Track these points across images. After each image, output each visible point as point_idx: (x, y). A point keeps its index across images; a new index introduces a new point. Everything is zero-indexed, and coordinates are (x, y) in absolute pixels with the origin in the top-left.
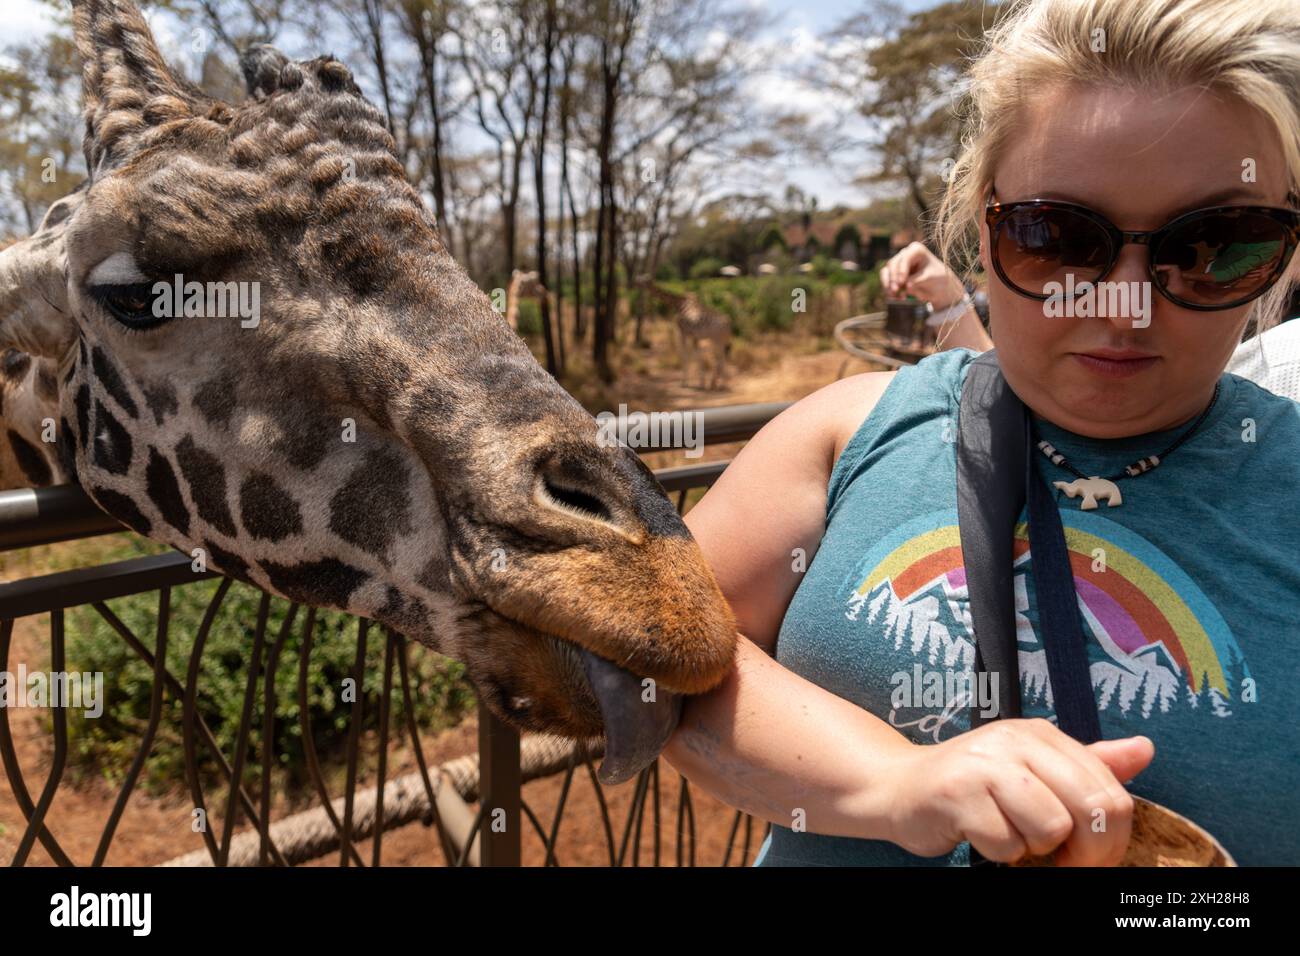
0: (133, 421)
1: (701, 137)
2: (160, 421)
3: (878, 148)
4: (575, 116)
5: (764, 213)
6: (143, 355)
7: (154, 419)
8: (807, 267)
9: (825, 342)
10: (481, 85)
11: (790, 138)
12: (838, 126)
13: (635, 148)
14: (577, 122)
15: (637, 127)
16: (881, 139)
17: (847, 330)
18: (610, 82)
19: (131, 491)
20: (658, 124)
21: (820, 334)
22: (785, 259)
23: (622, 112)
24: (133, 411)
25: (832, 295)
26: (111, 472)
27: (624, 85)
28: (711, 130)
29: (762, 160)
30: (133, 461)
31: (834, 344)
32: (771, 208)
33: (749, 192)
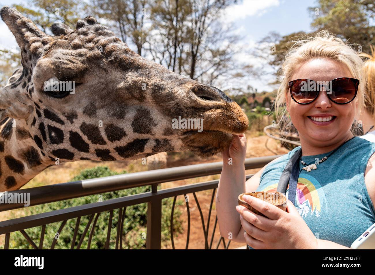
0: (63, 126)
1: (221, 72)
2: (72, 122)
3: (275, 74)
4: (183, 66)
5: (241, 93)
6: (64, 105)
7: (70, 122)
8: (255, 110)
9: (261, 133)
10: (155, 57)
11: (248, 72)
12: (262, 68)
13: (201, 75)
14: (184, 67)
15: (202, 69)
16: (276, 72)
17: (268, 129)
18: (194, 56)
19: (66, 147)
20: (208, 68)
21: (259, 130)
22: (248, 107)
23: (197, 65)
24: (62, 123)
25: (263, 118)
26: (57, 144)
27: (198, 57)
28: (224, 70)
29: (240, 78)
30: (65, 138)
31: (264, 134)
32: (243, 92)
33: (236, 87)
